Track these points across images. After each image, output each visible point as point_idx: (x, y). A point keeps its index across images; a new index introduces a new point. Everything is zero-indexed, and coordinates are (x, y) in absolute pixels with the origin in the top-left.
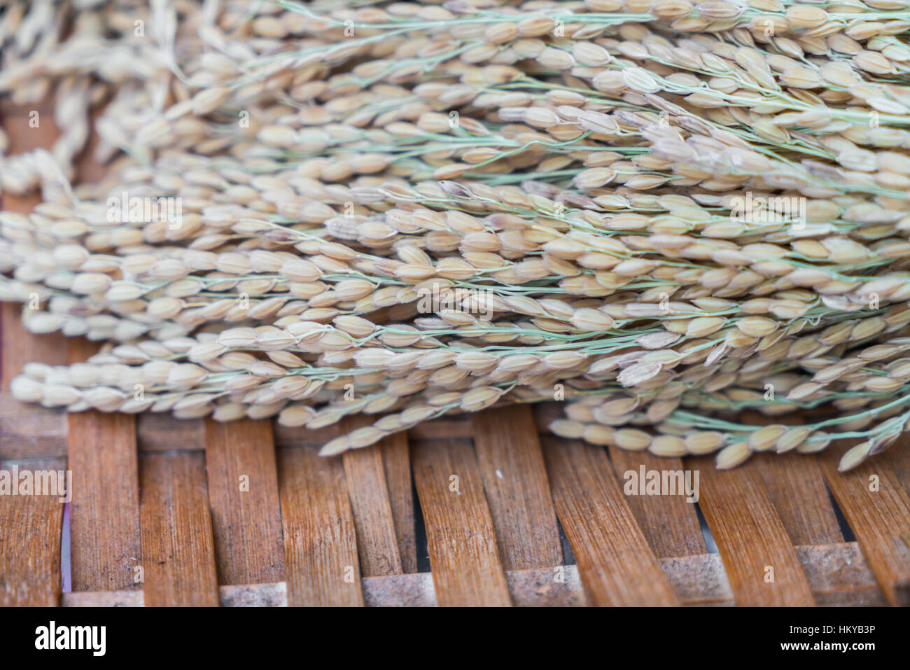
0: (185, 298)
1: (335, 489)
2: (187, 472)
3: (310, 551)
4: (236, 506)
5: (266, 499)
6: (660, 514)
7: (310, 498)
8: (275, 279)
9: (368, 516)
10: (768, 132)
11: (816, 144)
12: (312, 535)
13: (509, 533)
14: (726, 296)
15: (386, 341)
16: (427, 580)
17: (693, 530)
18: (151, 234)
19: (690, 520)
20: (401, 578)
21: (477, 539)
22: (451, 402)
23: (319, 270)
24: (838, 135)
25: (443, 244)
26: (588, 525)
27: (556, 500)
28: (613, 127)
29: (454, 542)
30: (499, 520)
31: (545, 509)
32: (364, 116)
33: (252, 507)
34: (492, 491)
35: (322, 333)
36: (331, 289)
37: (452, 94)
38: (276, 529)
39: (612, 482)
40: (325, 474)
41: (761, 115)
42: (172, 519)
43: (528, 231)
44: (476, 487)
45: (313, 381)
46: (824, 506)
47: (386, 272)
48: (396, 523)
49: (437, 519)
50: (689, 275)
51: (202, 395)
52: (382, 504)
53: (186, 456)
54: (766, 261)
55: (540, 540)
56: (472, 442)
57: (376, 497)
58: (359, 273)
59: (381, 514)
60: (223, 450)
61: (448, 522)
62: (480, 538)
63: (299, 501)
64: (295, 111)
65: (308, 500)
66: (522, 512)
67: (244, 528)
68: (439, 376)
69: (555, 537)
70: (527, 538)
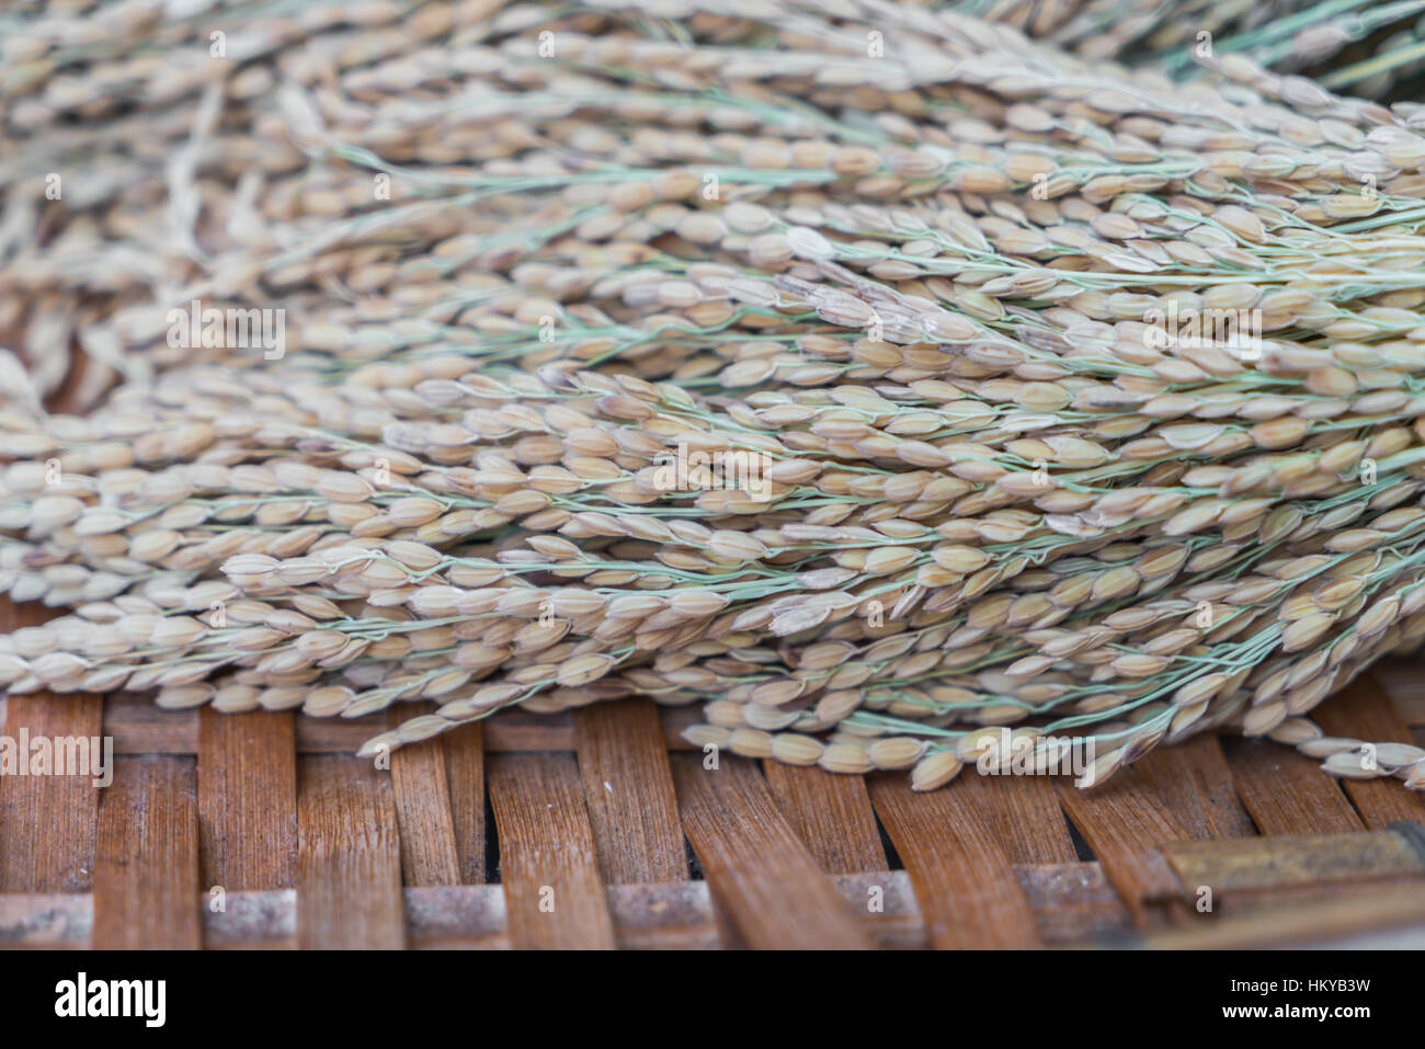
0: (183, 531)
1: (376, 799)
2: (169, 777)
3: (334, 858)
4: (235, 812)
5: (277, 807)
6: (829, 840)
7: (340, 807)
8: (310, 502)
9: (420, 830)
10: (977, 305)
11: (1040, 320)
12: (338, 842)
13: (617, 855)
14: (917, 516)
15: (456, 579)
16: (496, 897)
17: (874, 859)
18: (144, 450)
19: (871, 847)
20: (458, 891)
21: (569, 852)
22: (543, 677)
23: (369, 486)
24: (1067, 304)
25: (539, 453)
26: (726, 836)
27: (686, 818)
28: (772, 296)
29: (537, 854)
30: (604, 840)
31: (669, 828)
32: (447, 309)
33: (257, 816)
34: (598, 806)
35: (368, 560)
36: (384, 514)
37: (562, 278)
38: (289, 842)
39: (765, 798)
40: (364, 785)
41: (967, 285)
42: (143, 823)
43: (653, 421)
44: (574, 800)
45: (353, 639)
46: (1060, 836)
47: (460, 484)
48: (458, 844)
49: (516, 832)
50: (866, 481)
51: (197, 664)
52: (441, 815)
53: (170, 761)
54: (969, 460)
55: (660, 863)
56: (575, 756)
57: (433, 807)
58: (425, 491)
59: (439, 827)
60: (223, 746)
61: (531, 834)
62: (575, 850)
63: (323, 810)
64: (349, 304)
65: (336, 808)
66: (638, 831)
67: (244, 839)
68: (527, 633)
69: (681, 861)
70: (641, 862)
